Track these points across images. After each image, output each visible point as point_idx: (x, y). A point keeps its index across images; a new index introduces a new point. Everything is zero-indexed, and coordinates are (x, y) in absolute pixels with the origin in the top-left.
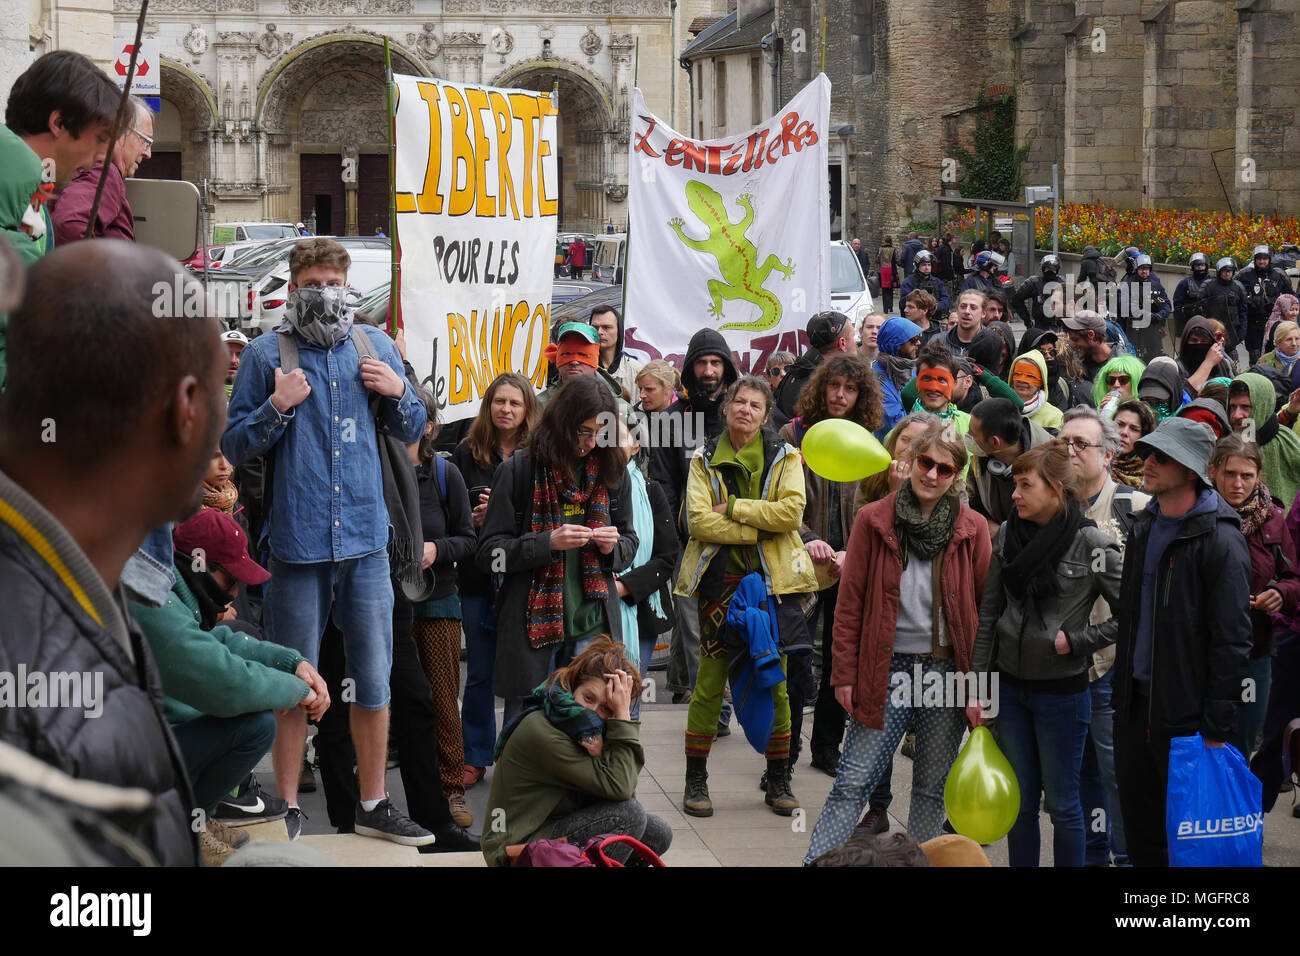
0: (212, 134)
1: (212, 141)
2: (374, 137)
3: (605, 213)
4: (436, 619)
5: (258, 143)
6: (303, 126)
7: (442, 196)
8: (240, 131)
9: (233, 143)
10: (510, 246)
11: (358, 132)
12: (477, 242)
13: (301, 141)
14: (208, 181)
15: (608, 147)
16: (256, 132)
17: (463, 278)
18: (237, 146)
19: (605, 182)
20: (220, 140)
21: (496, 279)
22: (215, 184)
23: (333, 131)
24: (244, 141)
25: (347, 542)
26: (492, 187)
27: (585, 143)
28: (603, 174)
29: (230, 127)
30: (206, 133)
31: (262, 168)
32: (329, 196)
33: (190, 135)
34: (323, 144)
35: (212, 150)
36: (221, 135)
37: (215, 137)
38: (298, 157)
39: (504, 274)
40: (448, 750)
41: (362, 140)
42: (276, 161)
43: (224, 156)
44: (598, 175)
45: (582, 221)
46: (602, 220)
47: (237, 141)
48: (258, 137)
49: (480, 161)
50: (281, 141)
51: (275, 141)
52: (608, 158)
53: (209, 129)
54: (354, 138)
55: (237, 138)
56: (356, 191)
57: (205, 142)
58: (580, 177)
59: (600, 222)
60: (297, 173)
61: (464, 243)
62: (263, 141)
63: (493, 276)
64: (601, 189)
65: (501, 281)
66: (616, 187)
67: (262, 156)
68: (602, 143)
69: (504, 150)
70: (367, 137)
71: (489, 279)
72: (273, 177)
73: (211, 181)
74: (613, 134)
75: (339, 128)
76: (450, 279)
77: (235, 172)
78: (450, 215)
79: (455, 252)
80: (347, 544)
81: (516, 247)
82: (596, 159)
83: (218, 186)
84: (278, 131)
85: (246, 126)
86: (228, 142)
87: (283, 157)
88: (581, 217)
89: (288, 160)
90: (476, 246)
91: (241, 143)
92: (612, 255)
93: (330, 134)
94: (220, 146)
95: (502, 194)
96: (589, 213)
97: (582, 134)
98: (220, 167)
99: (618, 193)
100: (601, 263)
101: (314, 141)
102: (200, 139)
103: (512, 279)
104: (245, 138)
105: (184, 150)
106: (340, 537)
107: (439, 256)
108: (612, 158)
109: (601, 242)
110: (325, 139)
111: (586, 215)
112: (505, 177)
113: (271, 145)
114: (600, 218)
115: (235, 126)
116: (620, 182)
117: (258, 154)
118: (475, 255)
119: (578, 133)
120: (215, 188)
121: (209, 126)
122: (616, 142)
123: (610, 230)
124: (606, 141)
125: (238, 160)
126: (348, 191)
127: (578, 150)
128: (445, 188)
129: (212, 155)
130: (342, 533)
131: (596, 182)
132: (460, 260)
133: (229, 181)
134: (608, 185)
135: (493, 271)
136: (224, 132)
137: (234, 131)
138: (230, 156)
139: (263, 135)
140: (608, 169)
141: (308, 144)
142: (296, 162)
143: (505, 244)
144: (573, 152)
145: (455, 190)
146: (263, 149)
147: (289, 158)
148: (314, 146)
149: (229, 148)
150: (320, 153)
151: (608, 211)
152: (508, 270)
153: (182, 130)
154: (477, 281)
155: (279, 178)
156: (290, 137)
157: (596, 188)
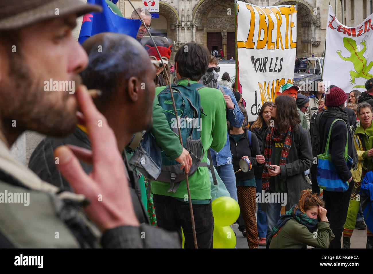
0: (177, 26)
1: (177, 29)
2: (232, 26)
3: (312, 51)
4: (247, 186)
5: (193, 29)
6: (208, 23)
7: (254, 42)
8: (187, 25)
9: (184, 29)
10: (279, 59)
11: (227, 25)
12: (267, 58)
13: (207, 28)
14: (176, 42)
15: (313, 28)
16: (192, 25)
17: (261, 70)
18: (186, 30)
19: (312, 40)
20: (180, 28)
21: (273, 71)
22: (178, 43)
23: (218, 24)
24: (188, 29)
25: (220, 159)
26: (274, 39)
27: (305, 27)
28: (311, 38)
29: (183, 24)
30: (175, 26)
31: (194, 37)
32: (217, 47)
33: (170, 27)
34: (215, 29)
35: (177, 32)
36: (180, 27)
37: (178, 27)
38: (206, 34)
39: (277, 69)
40: (252, 231)
41: (228, 27)
42: (199, 35)
43: (182, 34)
44: (309, 38)
45: (304, 54)
46: (311, 54)
47: (186, 28)
48: (193, 27)
49: (270, 30)
50: (201, 28)
51: (199, 28)
52: (313, 32)
53: (176, 25)
54: (225, 27)
55: (186, 27)
56: (226, 45)
57: (175, 29)
58: (303, 38)
59: (310, 54)
60: (206, 39)
61: (262, 58)
62: (195, 28)
63: (272, 70)
64: (310, 43)
65: (275, 71)
66: (315, 42)
67: (194, 33)
68: (310, 27)
69: (279, 25)
70: (230, 26)
71: (271, 71)
72: (198, 40)
73: (177, 42)
74: (315, 24)
75: (220, 23)
76: (257, 71)
77: (185, 39)
78: (257, 49)
79: (258, 62)
80: (221, 160)
81: (282, 59)
82: (309, 32)
83: (179, 44)
84: (200, 25)
85: (189, 23)
86: (183, 29)
87: (201, 34)
88: (303, 52)
89: (203, 35)
90: (266, 60)
91: (187, 29)
92: (314, 64)
93: (217, 26)
94: (180, 30)
95: (278, 41)
96: (306, 51)
97: (304, 24)
98: (180, 38)
99: (316, 44)
100: (310, 67)
101: (212, 28)
102: (173, 28)
103: (279, 70)
104: (188, 28)
105: (168, 32)
106: (218, 158)
107: (253, 63)
108: (314, 31)
109: (310, 60)
110: (216, 27)
111: (305, 52)
112: (279, 35)
113: (197, 30)
114: (310, 53)
115: (185, 23)
116: (317, 40)
117: (193, 33)
118: (266, 63)
119: (302, 23)
120: (178, 45)
121: (176, 24)
122: (315, 27)
123: (313, 56)
124: (312, 26)
125: (186, 35)
126: (223, 45)
127: (302, 29)
128: (255, 40)
129: (178, 34)
130: (219, 157)
131: (309, 40)
132: (260, 64)
133: (183, 42)
134: (313, 41)
135: (272, 68)
136: (181, 25)
137: (185, 25)
138: (184, 34)
139: (194, 26)
140: (313, 36)
141: (209, 29)
142: (206, 36)
143: (277, 59)
144: (301, 30)
145: (259, 40)
146: (194, 31)
147: (203, 34)
148: (212, 30)
149: (183, 31)
150: (213, 32)
151: (313, 50)
152: (278, 67)
153: (167, 25)
154: (266, 72)
155: (200, 41)
156: (203, 27)
157: (308, 42)
